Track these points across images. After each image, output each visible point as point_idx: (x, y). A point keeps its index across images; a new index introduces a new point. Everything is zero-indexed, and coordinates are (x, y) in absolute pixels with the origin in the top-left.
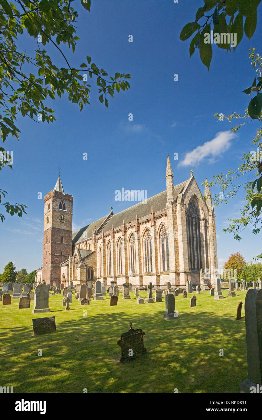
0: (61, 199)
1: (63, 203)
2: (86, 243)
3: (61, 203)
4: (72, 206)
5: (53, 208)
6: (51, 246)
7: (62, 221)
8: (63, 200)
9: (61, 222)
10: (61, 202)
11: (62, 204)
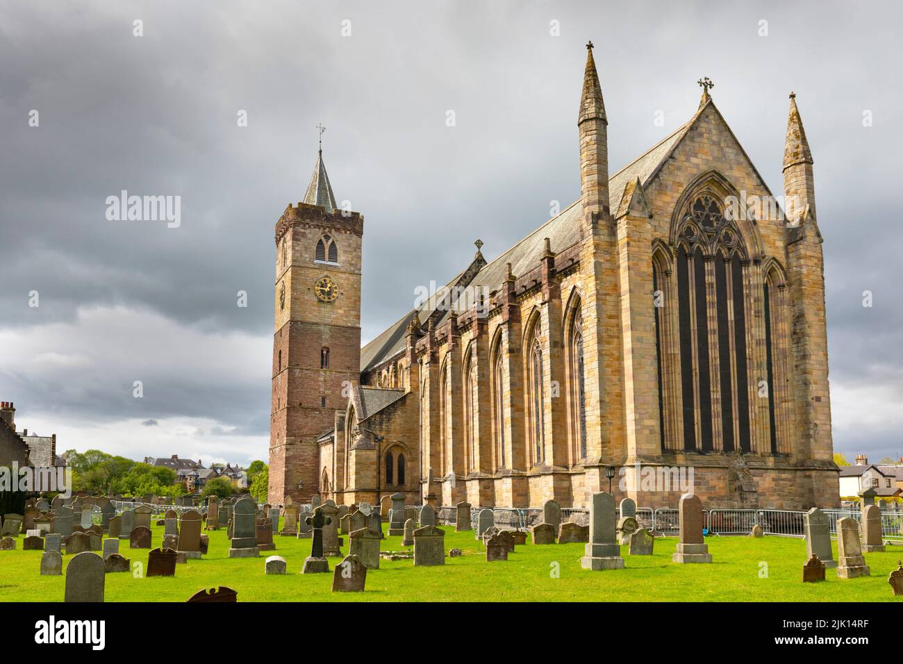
0: (322, 230)
1: (330, 241)
2: (395, 364)
3: (321, 240)
4: (359, 247)
5: (294, 261)
6: (287, 382)
7: (326, 300)
8: (327, 230)
9: (320, 301)
10: (323, 238)
11: (327, 245)
